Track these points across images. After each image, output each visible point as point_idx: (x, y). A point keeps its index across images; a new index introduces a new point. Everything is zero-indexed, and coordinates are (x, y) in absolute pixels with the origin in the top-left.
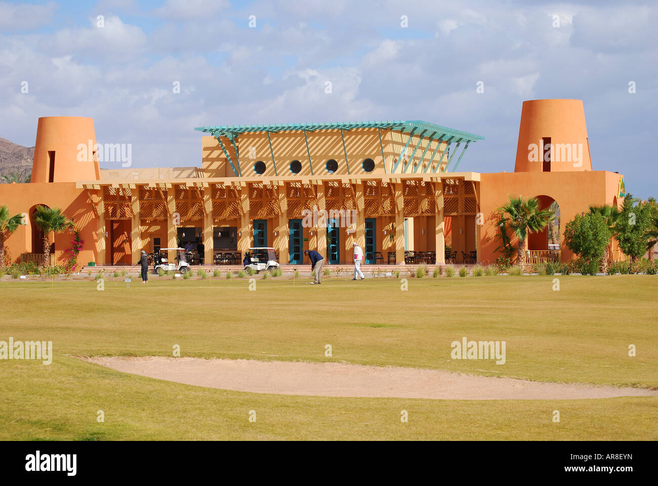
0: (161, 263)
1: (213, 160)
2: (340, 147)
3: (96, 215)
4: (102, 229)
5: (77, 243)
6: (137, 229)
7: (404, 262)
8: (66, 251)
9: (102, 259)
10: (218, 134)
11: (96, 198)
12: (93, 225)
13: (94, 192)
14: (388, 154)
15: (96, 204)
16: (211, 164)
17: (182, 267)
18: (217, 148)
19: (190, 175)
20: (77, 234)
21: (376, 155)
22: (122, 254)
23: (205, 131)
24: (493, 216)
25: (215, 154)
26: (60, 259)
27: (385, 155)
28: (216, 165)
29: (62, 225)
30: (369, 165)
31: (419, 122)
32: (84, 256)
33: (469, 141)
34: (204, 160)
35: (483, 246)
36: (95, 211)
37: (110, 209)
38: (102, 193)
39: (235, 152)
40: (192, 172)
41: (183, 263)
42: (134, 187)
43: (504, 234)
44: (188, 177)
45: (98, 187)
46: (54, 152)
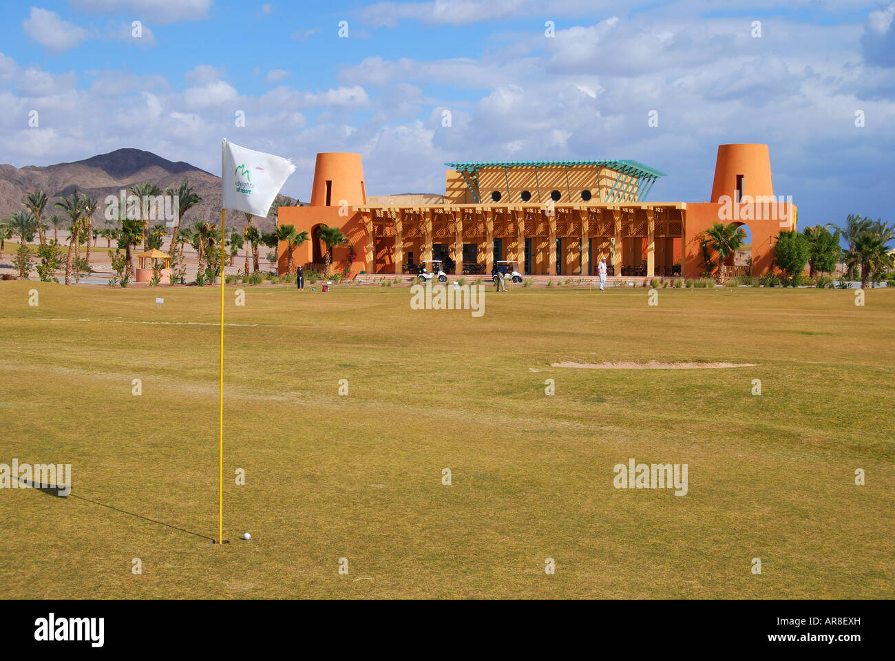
0: (423, 272)
1: (455, 190)
2: (564, 179)
3: (366, 233)
4: (371, 245)
5: (352, 255)
6: (399, 245)
7: (620, 274)
8: (342, 261)
9: (371, 268)
10: (462, 169)
11: (366, 219)
12: (364, 241)
13: (365, 214)
14: (603, 187)
15: (367, 224)
16: (453, 193)
17: (440, 276)
18: (459, 180)
19: (437, 201)
20: (351, 248)
21: (593, 187)
22: (383, 265)
23: (453, 166)
24: (697, 238)
25: (457, 185)
26: (336, 268)
27: (600, 187)
28: (457, 194)
29: (341, 240)
30: (586, 196)
31: (630, 162)
32: (356, 266)
33: (656, 177)
34: (448, 189)
35: (687, 263)
36: (366, 230)
37: (376, 227)
38: (371, 215)
39: (475, 184)
40: (439, 199)
41: (441, 273)
42: (398, 210)
43: (705, 252)
44: (436, 203)
45: (368, 211)
46: (331, 181)
